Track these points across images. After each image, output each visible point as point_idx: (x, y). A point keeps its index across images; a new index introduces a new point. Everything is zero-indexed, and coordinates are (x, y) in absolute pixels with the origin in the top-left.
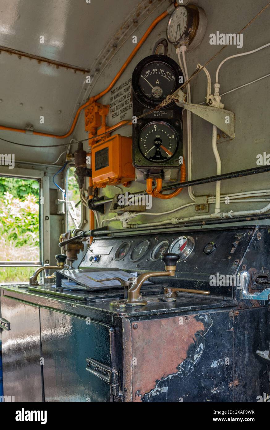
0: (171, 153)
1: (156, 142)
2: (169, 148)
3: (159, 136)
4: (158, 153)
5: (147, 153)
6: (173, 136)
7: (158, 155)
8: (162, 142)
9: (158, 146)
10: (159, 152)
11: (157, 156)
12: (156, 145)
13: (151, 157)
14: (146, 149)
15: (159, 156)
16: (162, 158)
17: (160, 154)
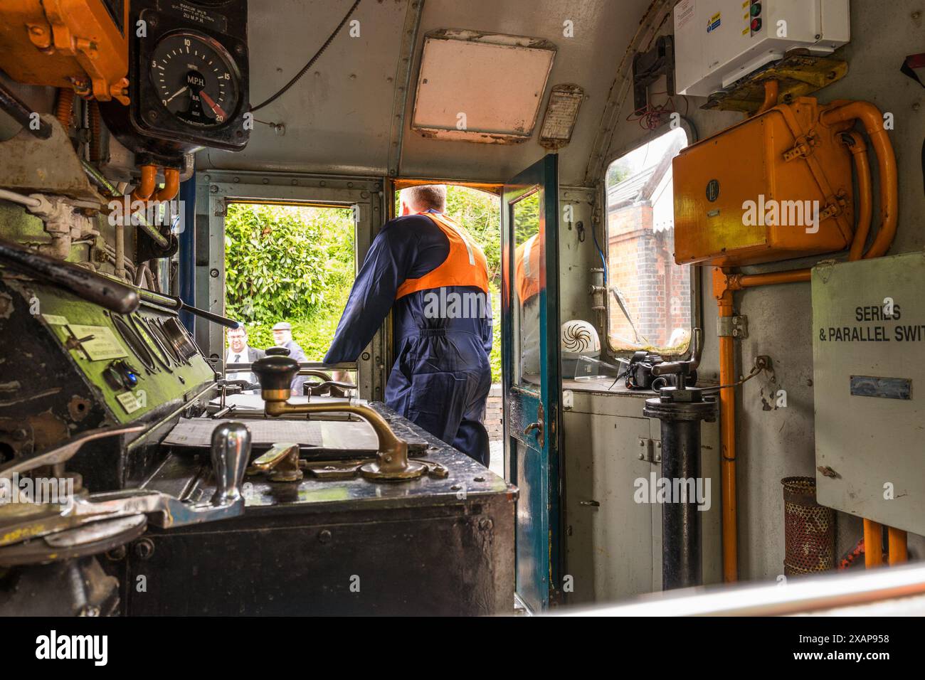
0: (224, 113)
1: (190, 80)
2: (218, 101)
3: (195, 68)
4: (197, 106)
5: (169, 100)
6: (228, 75)
7: (196, 110)
8: (204, 84)
9: (196, 89)
10: (199, 103)
11: (194, 113)
12: (191, 85)
13: (178, 112)
14: (165, 90)
15: (198, 114)
16: (203, 118)
17: (200, 110)
